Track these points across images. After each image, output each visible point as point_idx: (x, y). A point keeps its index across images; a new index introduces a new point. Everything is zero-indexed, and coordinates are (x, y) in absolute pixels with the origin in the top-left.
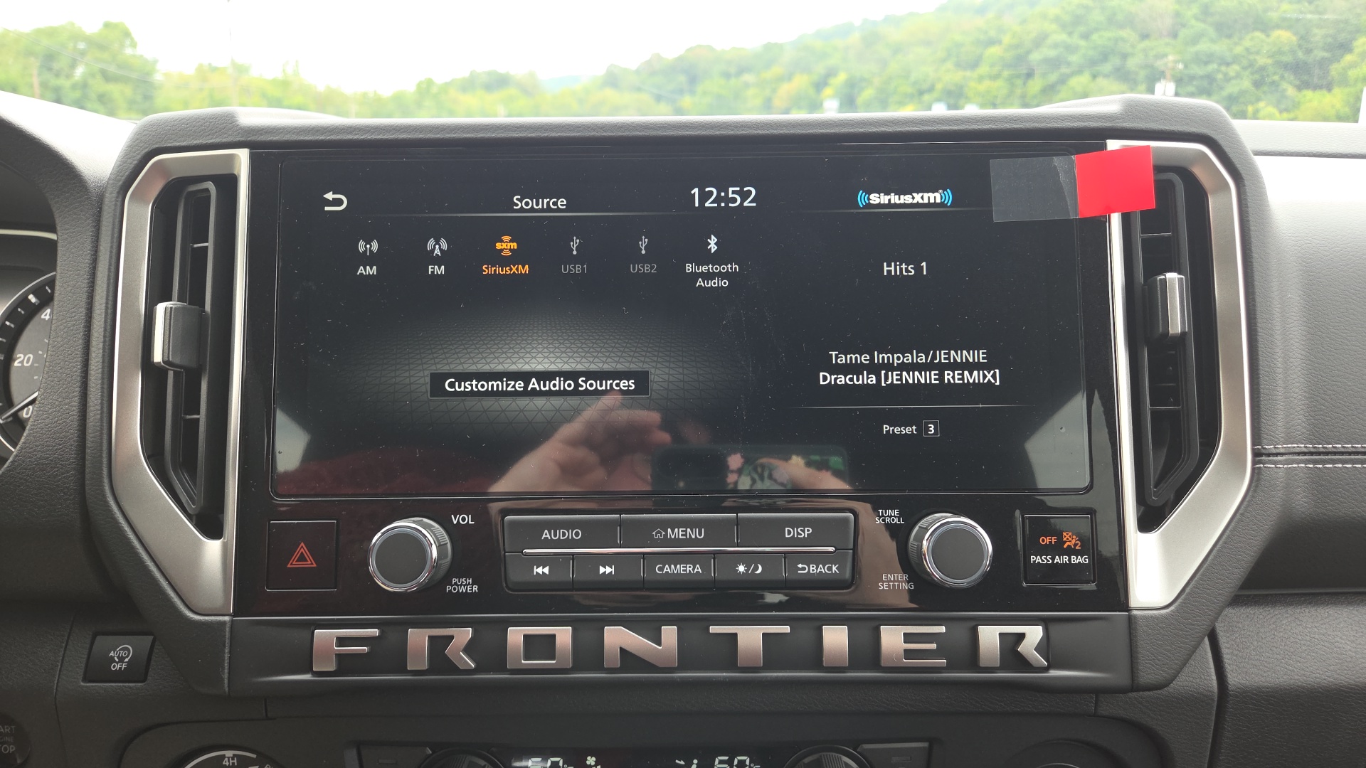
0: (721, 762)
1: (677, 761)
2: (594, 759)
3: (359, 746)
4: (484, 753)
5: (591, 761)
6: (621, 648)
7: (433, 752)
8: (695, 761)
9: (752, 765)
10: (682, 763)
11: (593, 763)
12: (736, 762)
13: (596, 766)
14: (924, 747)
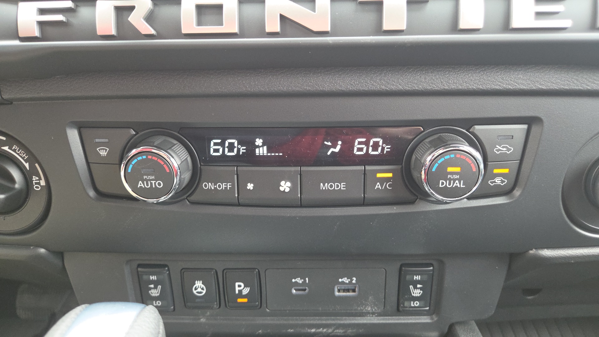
0: (360, 143)
1: (326, 143)
2: (261, 141)
3: (81, 127)
4: (175, 133)
5: (259, 142)
6: (282, 17)
7: (137, 133)
8: (340, 143)
9: (384, 145)
10: (329, 144)
11: (261, 144)
12: (371, 143)
13: (263, 146)
14: (524, 128)
